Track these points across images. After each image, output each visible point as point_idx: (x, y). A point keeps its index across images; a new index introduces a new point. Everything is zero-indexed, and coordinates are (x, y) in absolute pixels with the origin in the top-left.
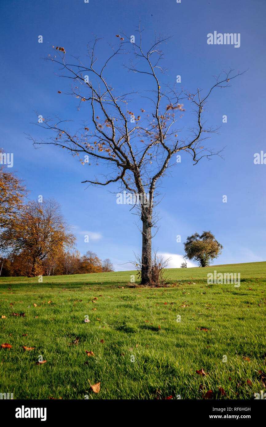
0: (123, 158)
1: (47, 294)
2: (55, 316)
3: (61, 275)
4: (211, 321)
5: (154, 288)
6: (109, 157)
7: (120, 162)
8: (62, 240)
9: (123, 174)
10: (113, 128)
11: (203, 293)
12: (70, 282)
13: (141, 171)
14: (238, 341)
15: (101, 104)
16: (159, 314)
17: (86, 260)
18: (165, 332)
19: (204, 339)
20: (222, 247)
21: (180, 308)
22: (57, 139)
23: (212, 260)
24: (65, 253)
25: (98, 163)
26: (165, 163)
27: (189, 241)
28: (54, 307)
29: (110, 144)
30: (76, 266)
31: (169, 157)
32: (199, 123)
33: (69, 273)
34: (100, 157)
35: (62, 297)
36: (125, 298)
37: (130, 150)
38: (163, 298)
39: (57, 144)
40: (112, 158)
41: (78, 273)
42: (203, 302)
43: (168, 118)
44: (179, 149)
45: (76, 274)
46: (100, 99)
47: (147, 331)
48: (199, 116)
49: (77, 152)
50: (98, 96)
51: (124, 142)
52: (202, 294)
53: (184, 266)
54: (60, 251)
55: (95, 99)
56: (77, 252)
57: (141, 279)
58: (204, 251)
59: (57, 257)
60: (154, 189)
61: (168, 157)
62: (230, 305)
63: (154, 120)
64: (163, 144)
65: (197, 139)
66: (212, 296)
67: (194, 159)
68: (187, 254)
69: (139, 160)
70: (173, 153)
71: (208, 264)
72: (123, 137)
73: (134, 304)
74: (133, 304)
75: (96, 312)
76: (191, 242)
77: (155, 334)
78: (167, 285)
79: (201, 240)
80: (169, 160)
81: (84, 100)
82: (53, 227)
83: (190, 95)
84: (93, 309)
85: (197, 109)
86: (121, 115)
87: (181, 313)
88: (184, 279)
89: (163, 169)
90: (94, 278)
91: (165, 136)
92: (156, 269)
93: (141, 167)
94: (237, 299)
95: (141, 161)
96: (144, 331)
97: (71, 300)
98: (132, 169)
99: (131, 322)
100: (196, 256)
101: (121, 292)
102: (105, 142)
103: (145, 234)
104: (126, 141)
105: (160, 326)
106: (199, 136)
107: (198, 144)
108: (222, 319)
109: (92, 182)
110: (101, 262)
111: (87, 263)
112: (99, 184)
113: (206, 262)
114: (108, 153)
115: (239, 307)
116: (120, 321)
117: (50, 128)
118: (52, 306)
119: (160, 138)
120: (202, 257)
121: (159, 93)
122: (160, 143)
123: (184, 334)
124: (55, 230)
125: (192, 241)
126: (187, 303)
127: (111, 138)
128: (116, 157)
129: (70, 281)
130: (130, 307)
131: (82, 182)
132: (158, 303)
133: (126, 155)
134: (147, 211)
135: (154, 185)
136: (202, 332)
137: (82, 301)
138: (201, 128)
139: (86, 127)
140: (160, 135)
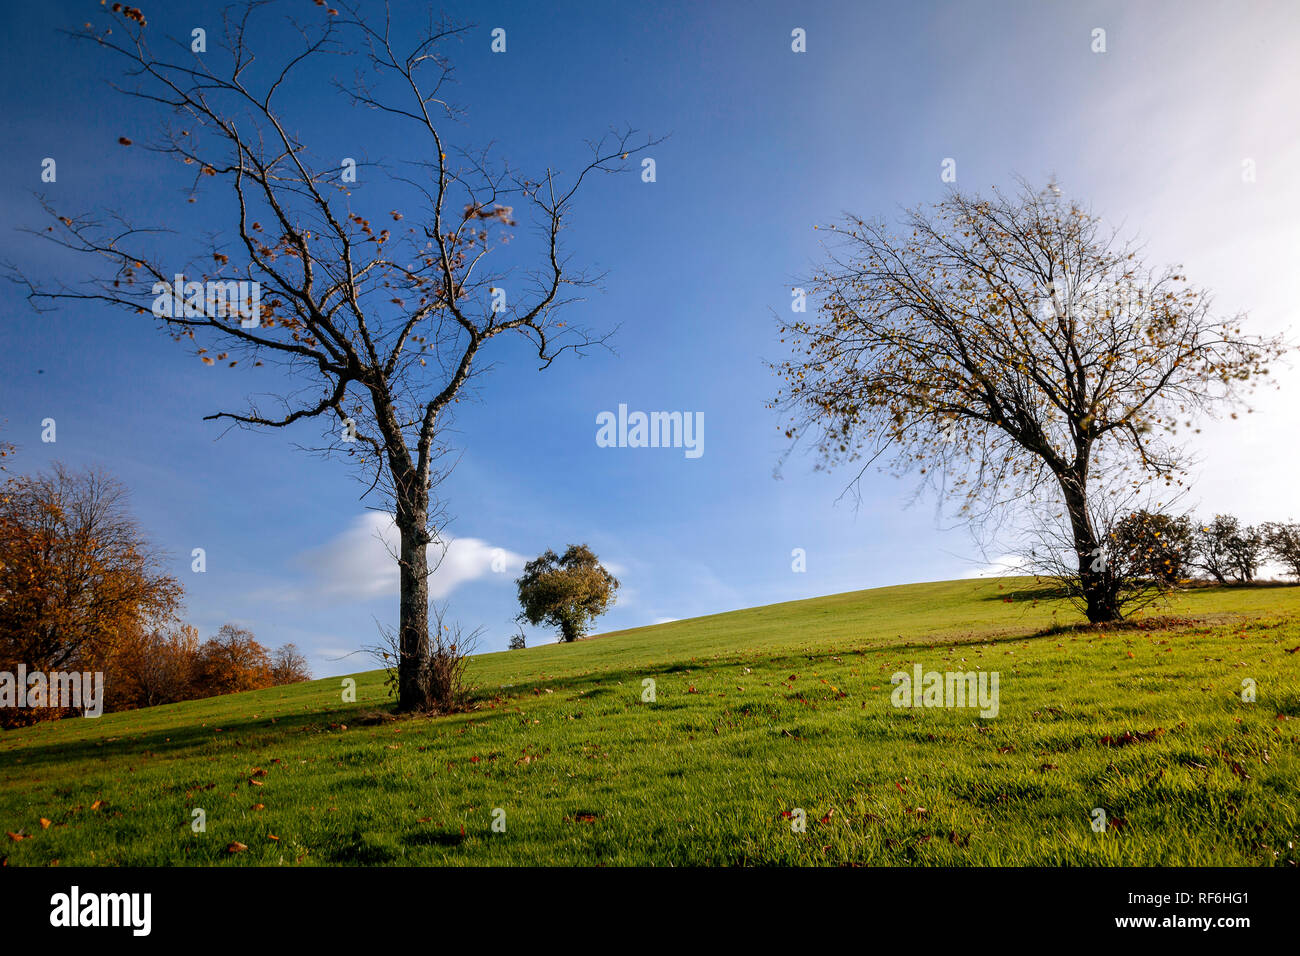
0: (337, 347)
1: (88, 781)
2: (123, 849)
3: (131, 708)
4: (603, 791)
5: (440, 720)
6: (292, 343)
7: (330, 359)
8: (132, 597)
9: (339, 393)
10: (306, 262)
11: (576, 717)
12: (165, 731)
13: (395, 386)
14: (672, 834)
15: (267, 188)
16: (457, 792)
17: (218, 652)
18: (480, 842)
19: (588, 846)
20: (616, 584)
21: (516, 766)
22: (116, 283)
23: (592, 619)
24: (146, 637)
25: (259, 360)
26: (463, 366)
27: (529, 574)
28: (118, 819)
29: (296, 305)
30: (184, 676)
31: (472, 348)
32: (553, 258)
33: (160, 699)
34: (267, 343)
35: (143, 781)
36: (353, 759)
37: (360, 325)
38: (465, 744)
39: (118, 301)
40: (302, 347)
41: (191, 697)
42: (576, 741)
43: (471, 242)
44: (502, 326)
45: (185, 699)
46: (263, 174)
47: (426, 848)
48: (553, 242)
49: (188, 326)
50: (257, 164)
51: (341, 303)
52: (572, 718)
53: (518, 643)
54: (127, 633)
55: (247, 173)
56: (186, 630)
57: (399, 695)
58: (570, 599)
59: (115, 652)
60: (432, 435)
61: (470, 347)
62: (645, 741)
63: (430, 245)
64: (456, 313)
65: (548, 300)
66: (597, 721)
67: (541, 354)
68: (524, 610)
69: (388, 355)
70: (484, 337)
71: (582, 633)
72: (336, 288)
73: (383, 773)
74: (380, 772)
75: (262, 817)
76: (535, 576)
77: (451, 853)
78: (475, 704)
79: (563, 569)
80: (473, 355)
81: (210, 171)
82: (99, 558)
83: (527, 184)
84: (252, 808)
85: (548, 221)
86: (332, 226)
87: (519, 781)
88: (522, 681)
89: (456, 380)
90: (247, 706)
91: (462, 290)
92: (443, 663)
93: (394, 375)
94: (661, 720)
95: (394, 356)
96: (420, 850)
97: (177, 789)
98: (367, 381)
99: (377, 828)
100: (549, 614)
101: (340, 741)
102: (281, 299)
103: (410, 566)
104: (346, 300)
105: (465, 826)
106: (553, 294)
107: (551, 314)
108: (629, 782)
109: (238, 418)
110: (267, 654)
111: (221, 661)
112: (262, 421)
113: (577, 628)
114: (291, 332)
115: (669, 743)
116: (343, 831)
117: (91, 248)
118: (109, 818)
119: (448, 293)
120: (566, 615)
121: (442, 172)
122: (448, 309)
123: (533, 839)
124: (110, 566)
125: (538, 574)
126: (533, 750)
127: (301, 289)
128: (316, 343)
129: (162, 727)
130: (371, 783)
131: (205, 419)
132: (453, 762)
133: (348, 337)
134: (412, 500)
135: (431, 426)
136: (582, 825)
137: (213, 786)
138: (558, 272)
139: (219, 253)
140: (445, 285)
